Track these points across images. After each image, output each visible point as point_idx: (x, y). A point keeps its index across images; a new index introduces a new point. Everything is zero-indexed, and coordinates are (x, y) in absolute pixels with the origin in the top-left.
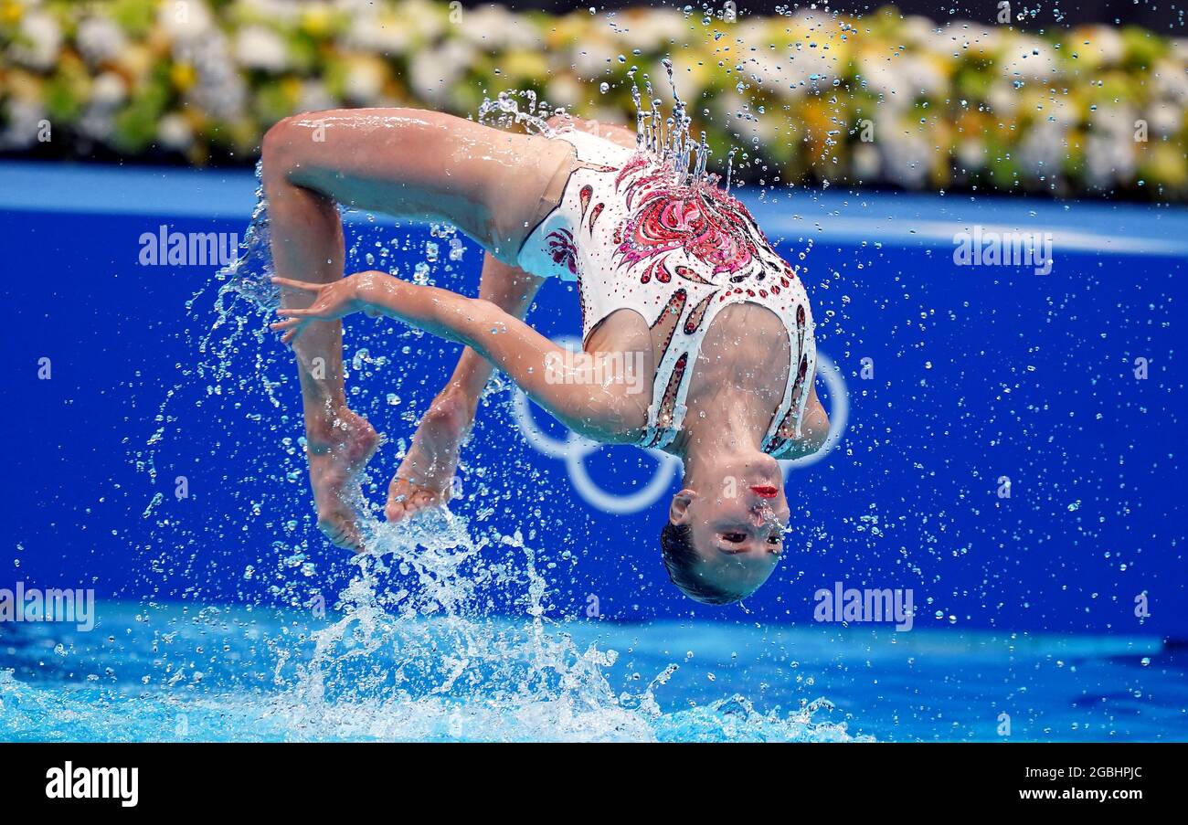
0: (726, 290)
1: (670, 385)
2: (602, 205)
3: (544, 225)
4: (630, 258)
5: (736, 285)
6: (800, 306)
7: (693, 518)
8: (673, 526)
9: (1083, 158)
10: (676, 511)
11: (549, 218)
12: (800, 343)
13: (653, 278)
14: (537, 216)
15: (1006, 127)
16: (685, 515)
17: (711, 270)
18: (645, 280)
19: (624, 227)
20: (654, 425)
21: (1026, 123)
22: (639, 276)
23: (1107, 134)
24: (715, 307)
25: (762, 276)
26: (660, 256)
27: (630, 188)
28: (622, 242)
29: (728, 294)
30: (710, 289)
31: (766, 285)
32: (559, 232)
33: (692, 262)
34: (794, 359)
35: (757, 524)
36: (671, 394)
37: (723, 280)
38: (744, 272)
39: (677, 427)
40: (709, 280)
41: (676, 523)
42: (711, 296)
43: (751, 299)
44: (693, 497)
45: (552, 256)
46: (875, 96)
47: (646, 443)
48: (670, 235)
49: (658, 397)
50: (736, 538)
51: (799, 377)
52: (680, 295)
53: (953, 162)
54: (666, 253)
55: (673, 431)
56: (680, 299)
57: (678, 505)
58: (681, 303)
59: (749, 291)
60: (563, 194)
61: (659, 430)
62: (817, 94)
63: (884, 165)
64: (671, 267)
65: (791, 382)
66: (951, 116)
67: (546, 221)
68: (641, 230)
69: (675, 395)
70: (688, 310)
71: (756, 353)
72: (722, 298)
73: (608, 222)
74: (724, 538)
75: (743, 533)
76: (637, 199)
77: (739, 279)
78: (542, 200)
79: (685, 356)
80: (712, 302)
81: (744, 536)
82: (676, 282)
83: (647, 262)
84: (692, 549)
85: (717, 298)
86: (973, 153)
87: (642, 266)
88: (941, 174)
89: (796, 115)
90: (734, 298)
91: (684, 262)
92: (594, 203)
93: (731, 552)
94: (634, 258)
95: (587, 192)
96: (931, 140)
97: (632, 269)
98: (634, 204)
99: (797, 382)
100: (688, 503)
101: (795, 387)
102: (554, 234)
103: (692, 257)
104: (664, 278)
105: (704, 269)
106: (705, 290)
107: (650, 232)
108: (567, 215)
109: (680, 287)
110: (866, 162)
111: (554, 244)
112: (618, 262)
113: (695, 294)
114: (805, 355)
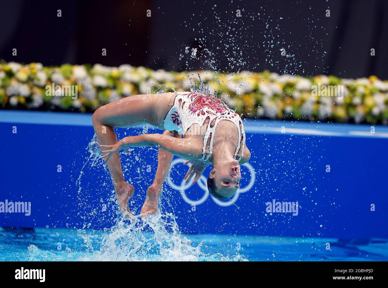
0: (220, 117)
1: (208, 141)
2: (185, 102)
3: (169, 112)
4: (194, 112)
5: (222, 116)
6: (240, 121)
7: (216, 177)
8: (210, 179)
9: (318, 111)
10: (211, 175)
11: (171, 109)
12: (241, 131)
13: (201, 114)
14: (167, 110)
15: (298, 102)
16: (214, 176)
17: (215, 112)
18: (198, 115)
19: (191, 105)
20: (205, 152)
21: (303, 101)
22: (197, 115)
23: (325, 104)
24: (218, 121)
25: (229, 114)
26: (202, 109)
27: (192, 97)
28: (191, 108)
29: (221, 118)
30: (216, 116)
31: (230, 115)
32: (173, 113)
33: (210, 110)
34: (240, 135)
35: (233, 180)
36: (208, 144)
37: (219, 114)
38: (224, 113)
39: (211, 153)
40: (215, 114)
41: (211, 178)
42: (216, 118)
43: (227, 119)
44: (216, 171)
45: (173, 121)
46: (263, 94)
47: (203, 158)
48: (204, 105)
49: (205, 145)
50: (227, 183)
51: (241, 139)
52: (208, 118)
53: (284, 112)
54: (203, 108)
55: (210, 154)
56: (208, 119)
57: (211, 173)
58: (208, 120)
59: (226, 117)
60: (174, 102)
61: (206, 154)
62: (247, 93)
63: (265, 112)
64: (205, 111)
65: (240, 141)
66: (283, 99)
67: (170, 111)
68: (196, 104)
69: (209, 144)
70: (210, 121)
71: (230, 133)
72: (219, 119)
73: (187, 105)
74: (223, 183)
75: (228, 181)
76: (194, 99)
77: (223, 114)
78: (168, 105)
79: (211, 133)
80: (217, 119)
81: (229, 182)
82: (207, 115)
83: (198, 111)
84: (215, 185)
85: (218, 118)
86: (289, 109)
87: (197, 113)
88: (280, 115)
89: (242, 99)
90: (222, 118)
91: (208, 110)
92: (182, 102)
93: (225, 187)
94: (195, 111)
95: (180, 100)
96: (278, 106)
97: (195, 114)
98: (193, 100)
99: (241, 141)
100: (214, 173)
101: (241, 142)
102: (173, 114)
103: (210, 109)
104: (204, 114)
105: (214, 112)
106: (214, 117)
107: (198, 105)
108: (176, 107)
109: (208, 116)
110: (260, 111)
111: (173, 117)
112: (191, 114)
113: (212, 118)
114: (243, 134)
